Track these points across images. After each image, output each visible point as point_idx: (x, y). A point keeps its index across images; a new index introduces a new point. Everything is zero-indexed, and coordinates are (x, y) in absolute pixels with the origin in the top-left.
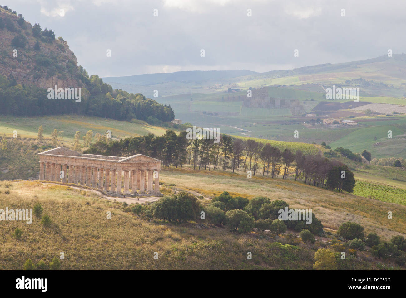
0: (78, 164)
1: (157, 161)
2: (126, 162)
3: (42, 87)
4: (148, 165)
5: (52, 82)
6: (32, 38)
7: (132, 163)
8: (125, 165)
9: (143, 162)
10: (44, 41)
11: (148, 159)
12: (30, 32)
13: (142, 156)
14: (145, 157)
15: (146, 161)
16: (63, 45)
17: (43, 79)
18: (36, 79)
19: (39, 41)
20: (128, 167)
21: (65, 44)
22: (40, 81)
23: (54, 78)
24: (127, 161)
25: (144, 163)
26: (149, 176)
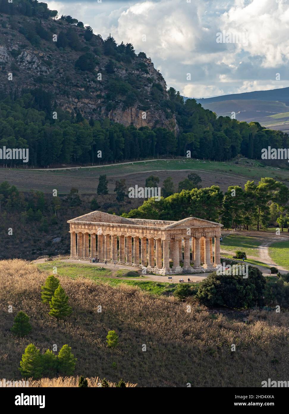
0: (116, 233)
1: (216, 225)
2: (173, 229)
3: (118, 122)
4: (204, 230)
5: (132, 115)
6: (104, 57)
7: (182, 230)
8: (172, 232)
9: (197, 227)
10: (119, 59)
11: (204, 223)
12: (100, 48)
13: (195, 219)
14: (199, 220)
15: (200, 225)
16: (146, 64)
17: (119, 111)
18: (110, 111)
19: (114, 61)
20: (177, 234)
21: (148, 62)
22: (115, 114)
23: (134, 109)
24: (175, 226)
25: (198, 229)
26: (206, 245)
